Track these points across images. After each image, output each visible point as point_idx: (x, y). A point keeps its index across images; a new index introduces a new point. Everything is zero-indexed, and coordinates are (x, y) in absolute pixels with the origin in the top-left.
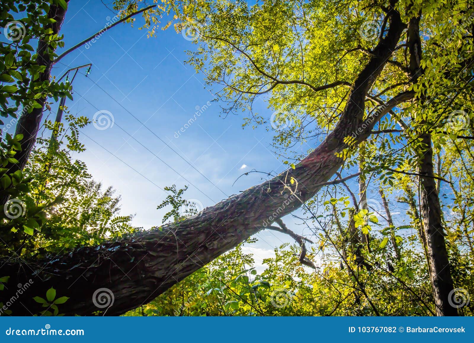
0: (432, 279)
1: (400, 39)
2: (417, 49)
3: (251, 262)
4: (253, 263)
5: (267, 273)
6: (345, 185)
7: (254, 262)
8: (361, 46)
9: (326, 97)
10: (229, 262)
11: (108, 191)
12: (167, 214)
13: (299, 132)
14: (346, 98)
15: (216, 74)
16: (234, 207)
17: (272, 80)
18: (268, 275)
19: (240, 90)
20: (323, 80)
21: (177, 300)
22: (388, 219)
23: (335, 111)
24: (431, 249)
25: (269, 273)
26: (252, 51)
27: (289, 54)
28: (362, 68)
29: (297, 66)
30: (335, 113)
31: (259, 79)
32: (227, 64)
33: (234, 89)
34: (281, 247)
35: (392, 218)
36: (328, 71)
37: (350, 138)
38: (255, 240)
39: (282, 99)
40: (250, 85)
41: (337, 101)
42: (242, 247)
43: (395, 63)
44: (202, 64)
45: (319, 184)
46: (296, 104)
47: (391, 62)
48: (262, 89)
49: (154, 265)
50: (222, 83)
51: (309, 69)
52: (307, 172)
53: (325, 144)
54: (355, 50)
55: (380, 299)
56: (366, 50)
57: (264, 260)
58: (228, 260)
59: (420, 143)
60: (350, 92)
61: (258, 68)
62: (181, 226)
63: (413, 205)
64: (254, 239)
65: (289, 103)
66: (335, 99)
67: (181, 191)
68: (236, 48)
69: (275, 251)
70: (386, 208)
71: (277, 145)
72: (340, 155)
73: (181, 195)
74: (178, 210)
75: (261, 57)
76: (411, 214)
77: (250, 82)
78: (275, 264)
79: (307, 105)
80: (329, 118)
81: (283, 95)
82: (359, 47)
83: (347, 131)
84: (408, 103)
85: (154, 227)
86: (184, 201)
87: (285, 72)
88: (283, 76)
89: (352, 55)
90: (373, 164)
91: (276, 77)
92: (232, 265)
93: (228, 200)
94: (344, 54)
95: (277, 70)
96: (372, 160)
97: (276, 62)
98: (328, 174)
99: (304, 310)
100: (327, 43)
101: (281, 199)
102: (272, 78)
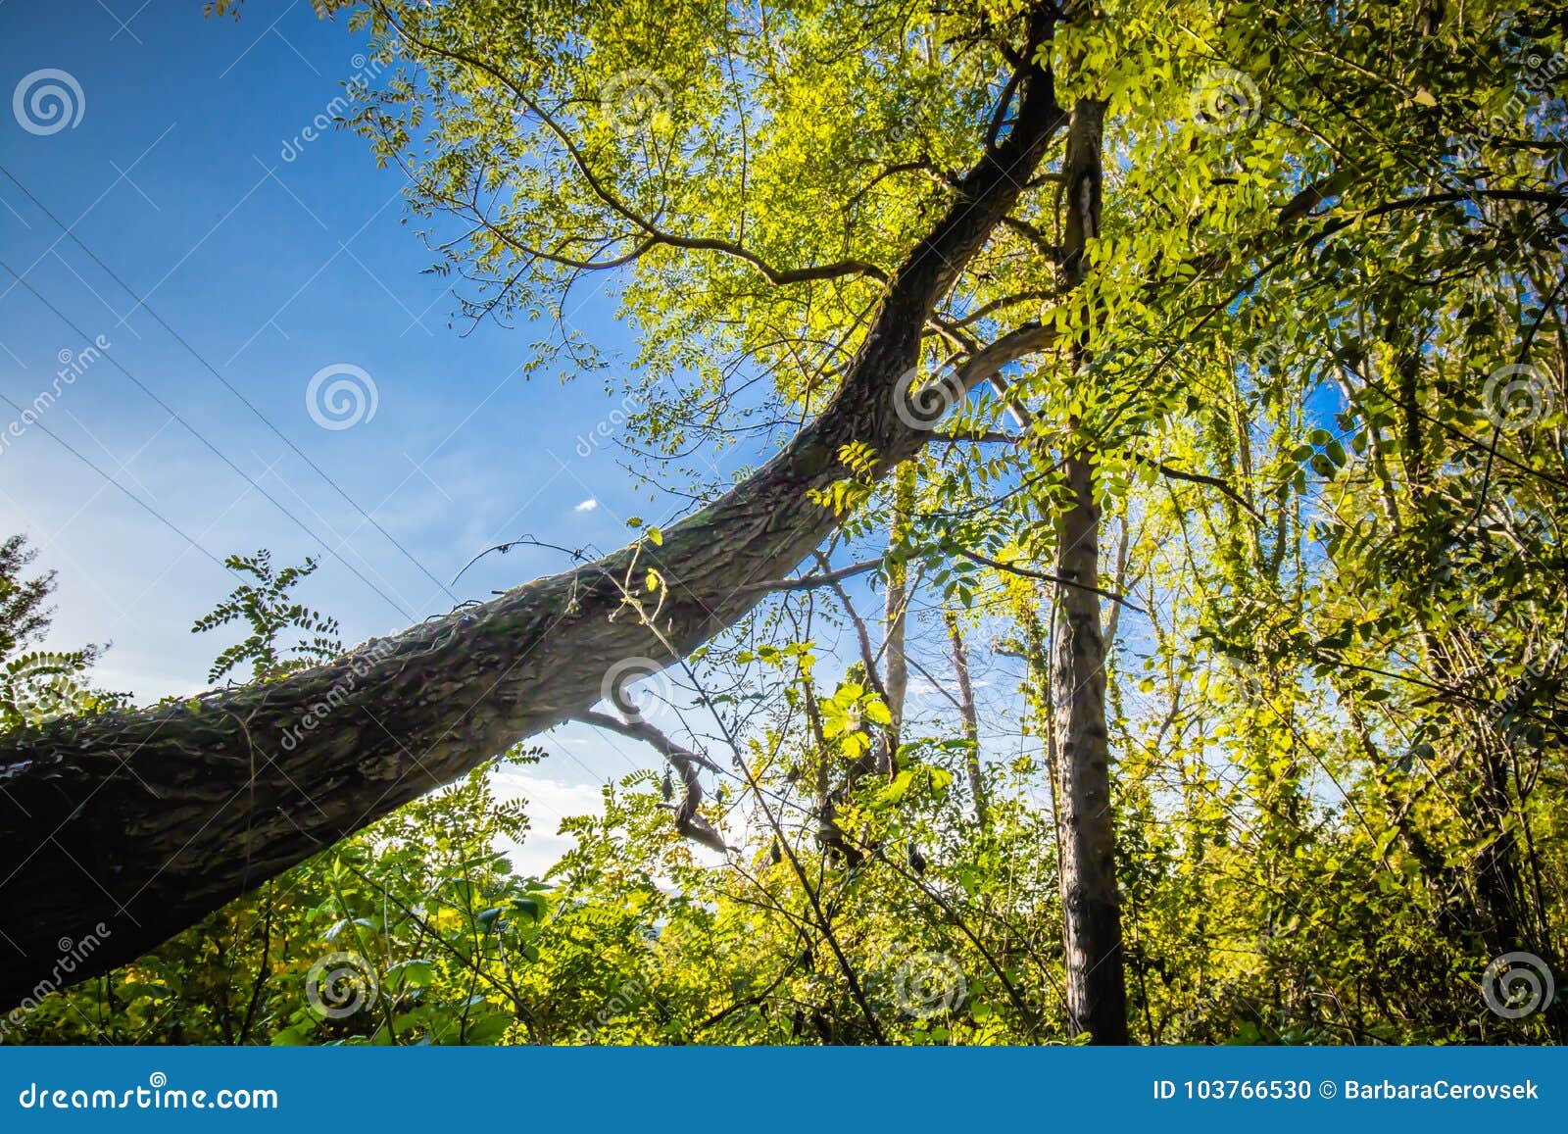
0: (1065, 891)
1: (1048, 156)
2: (1088, 195)
3: (518, 828)
4: (526, 832)
5: (571, 865)
6: (839, 592)
7: (528, 827)
8: (928, 160)
9: (808, 305)
10: (442, 823)
12: (229, 652)
13: (713, 410)
14: (868, 319)
15: (450, 180)
16: (467, 643)
17: (640, 229)
18: (572, 872)
19: (529, 245)
20: (803, 251)
21: (244, 953)
22: (962, 702)
23: (831, 355)
24: (1069, 800)
25: (578, 865)
26: (582, 119)
27: (704, 150)
28: (927, 227)
29: (724, 192)
30: (833, 361)
31: (597, 218)
32: (488, 151)
33: (508, 239)
34: (626, 783)
35: (977, 700)
36: (822, 224)
37: (861, 448)
38: (537, 755)
39: (664, 295)
40: (565, 235)
41: (841, 325)
42: (490, 775)
43: (1023, 228)
44: (401, 139)
45: (756, 586)
46: (710, 318)
47: (1012, 222)
48: (604, 251)
49: (159, 833)
50: (468, 213)
51: (762, 210)
52: (722, 544)
53: (787, 457)
54: (911, 167)
55: (915, 948)
56: (942, 175)
57: (564, 820)
58: (439, 817)
59: (1057, 487)
60: (880, 302)
61: (594, 182)
62: (271, 698)
63: (1039, 664)
64: (533, 752)
65: (689, 309)
66: (836, 316)
67: (289, 577)
68: (527, 101)
69: (606, 793)
70: (960, 669)
71: (640, 443)
72: (823, 498)
73: (287, 590)
74: (270, 638)
75: (609, 146)
76: (1032, 692)
77: (565, 225)
78: (602, 835)
79: (746, 326)
80: (811, 374)
81: (671, 283)
82: (925, 161)
83: (859, 424)
84: (1048, 356)
85: (171, 699)
86: (296, 612)
87: (685, 206)
88: (677, 221)
89: (900, 182)
90: (919, 536)
91: (653, 220)
92: (452, 835)
93: (448, 618)
94: (875, 175)
95: (659, 197)
96: (917, 522)
97: (657, 172)
98: (786, 555)
99: (681, 985)
100: (825, 131)
101: (629, 624)
102: (639, 221)
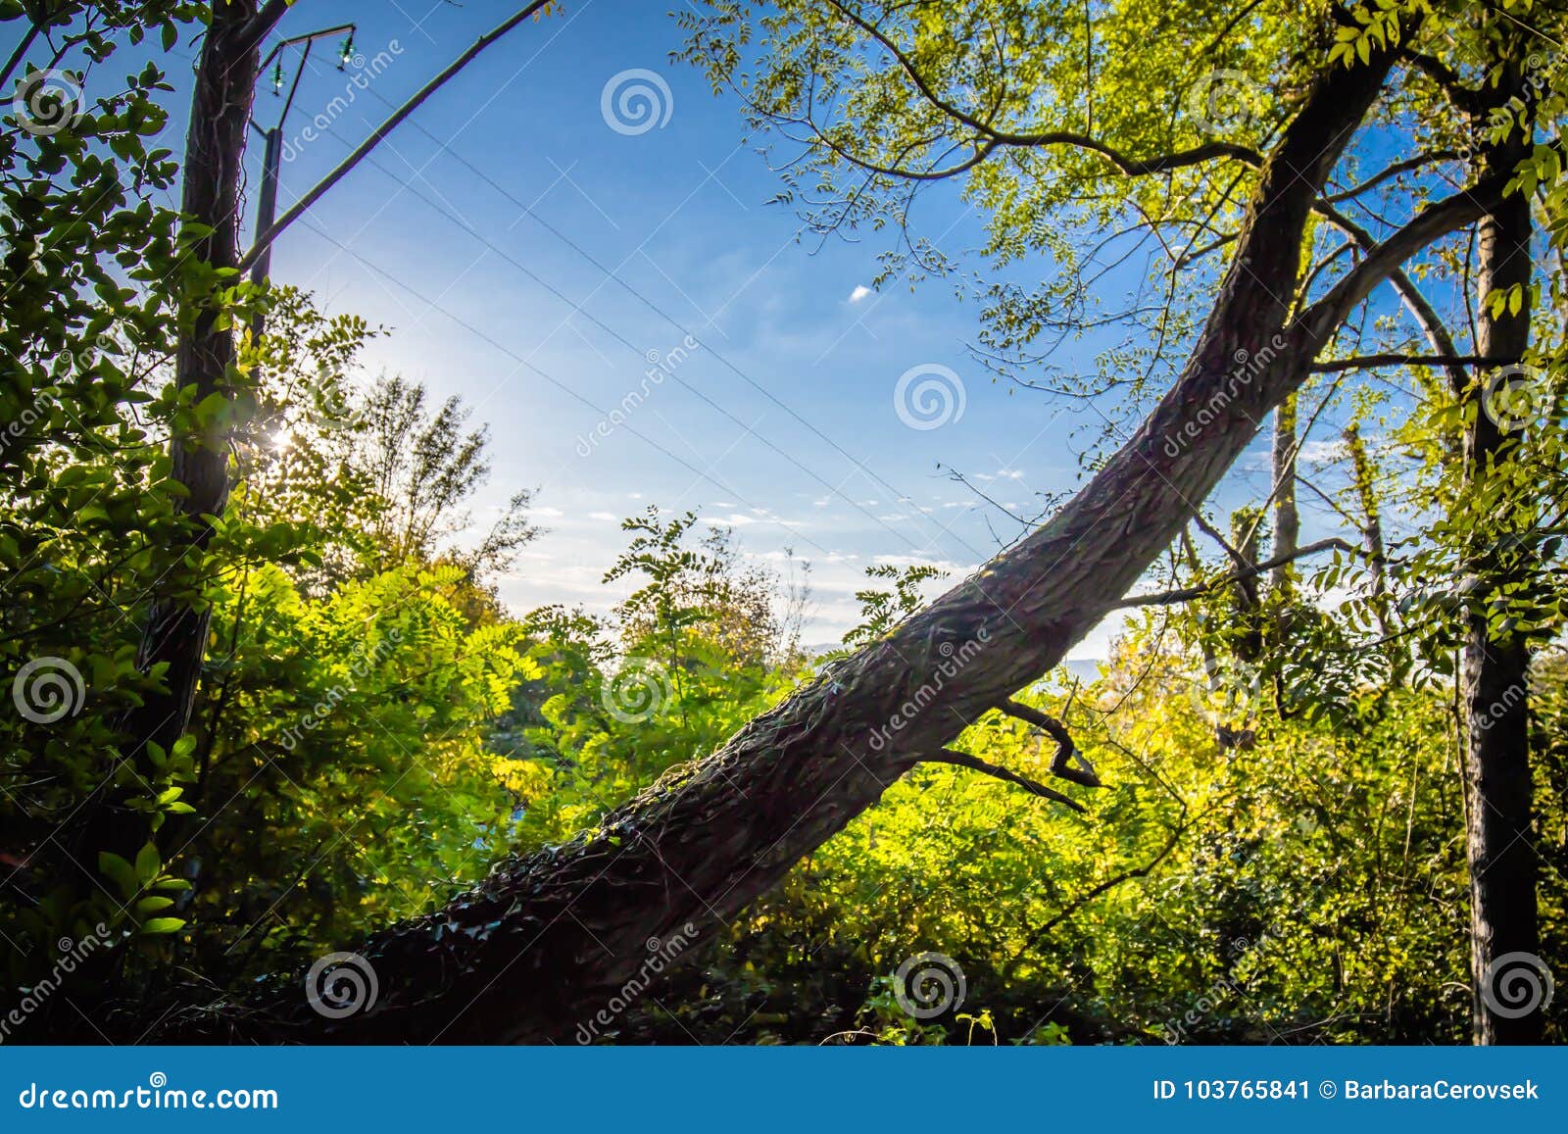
11: (447, 413)
12: (636, 597)
16: (838, 715)
17: (977, 132)
67: (676, 530)
68: (851, 15)
86: (686, 558)
91: (989, 122)
102: (975, 124)
